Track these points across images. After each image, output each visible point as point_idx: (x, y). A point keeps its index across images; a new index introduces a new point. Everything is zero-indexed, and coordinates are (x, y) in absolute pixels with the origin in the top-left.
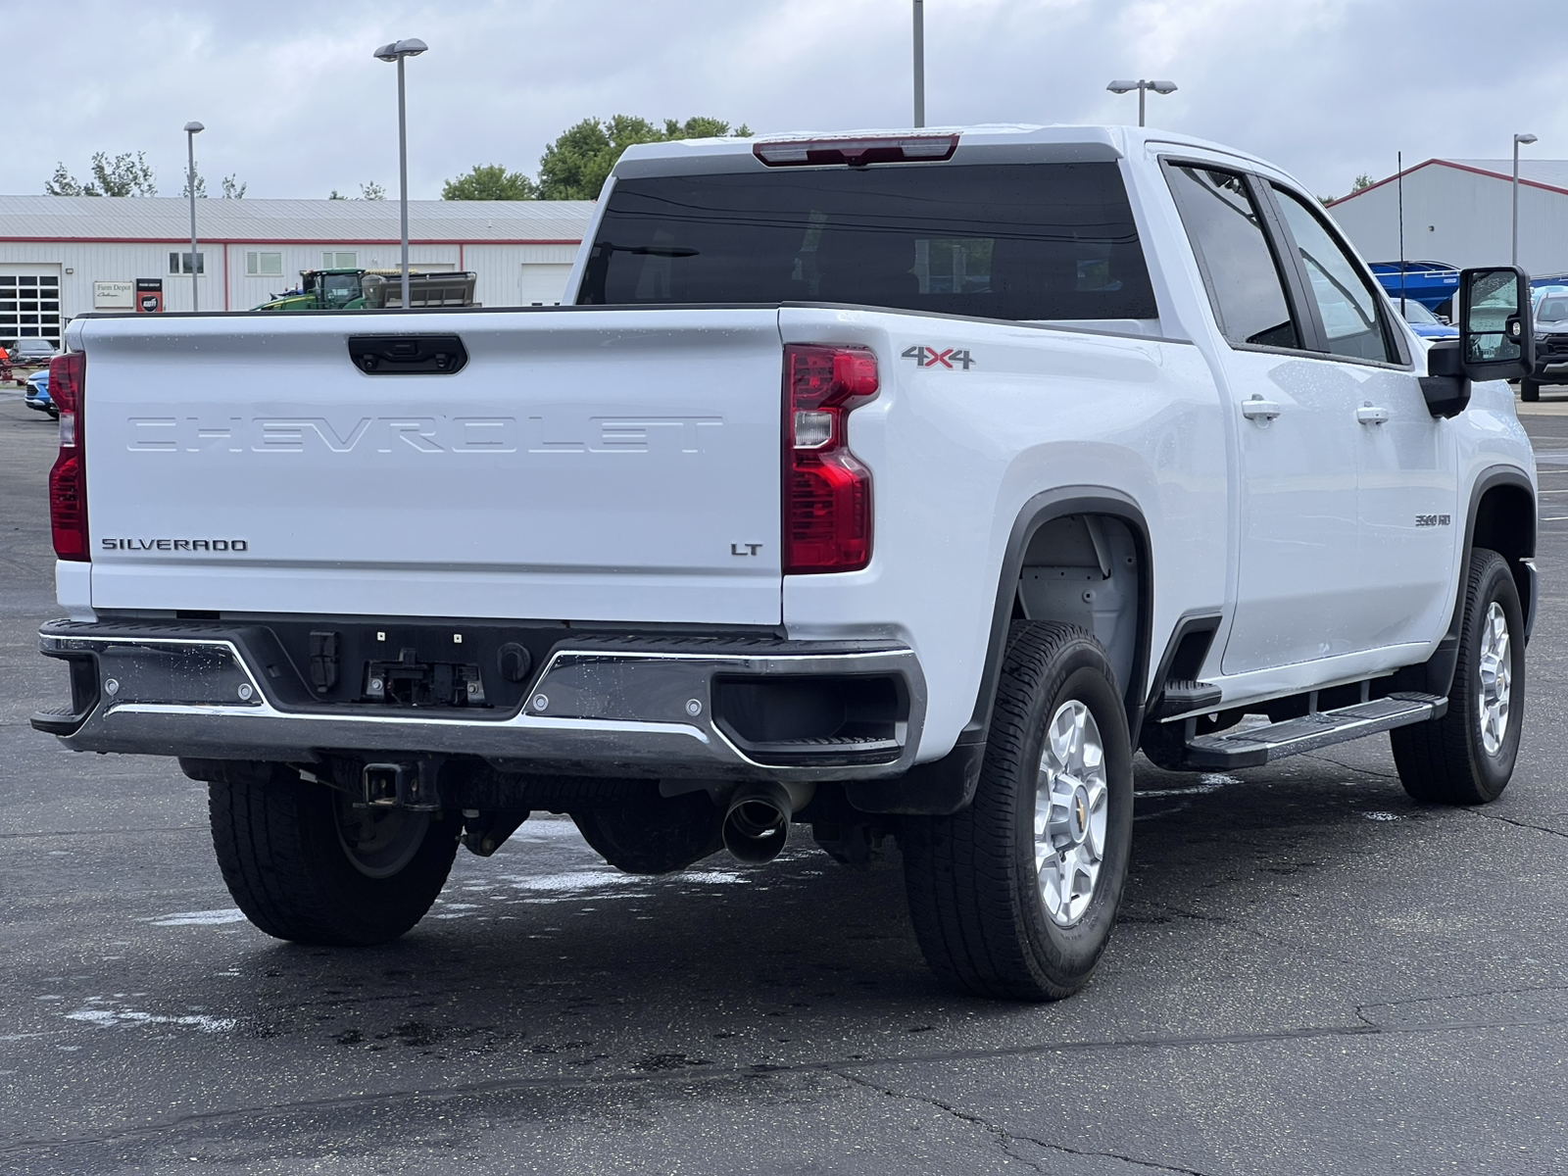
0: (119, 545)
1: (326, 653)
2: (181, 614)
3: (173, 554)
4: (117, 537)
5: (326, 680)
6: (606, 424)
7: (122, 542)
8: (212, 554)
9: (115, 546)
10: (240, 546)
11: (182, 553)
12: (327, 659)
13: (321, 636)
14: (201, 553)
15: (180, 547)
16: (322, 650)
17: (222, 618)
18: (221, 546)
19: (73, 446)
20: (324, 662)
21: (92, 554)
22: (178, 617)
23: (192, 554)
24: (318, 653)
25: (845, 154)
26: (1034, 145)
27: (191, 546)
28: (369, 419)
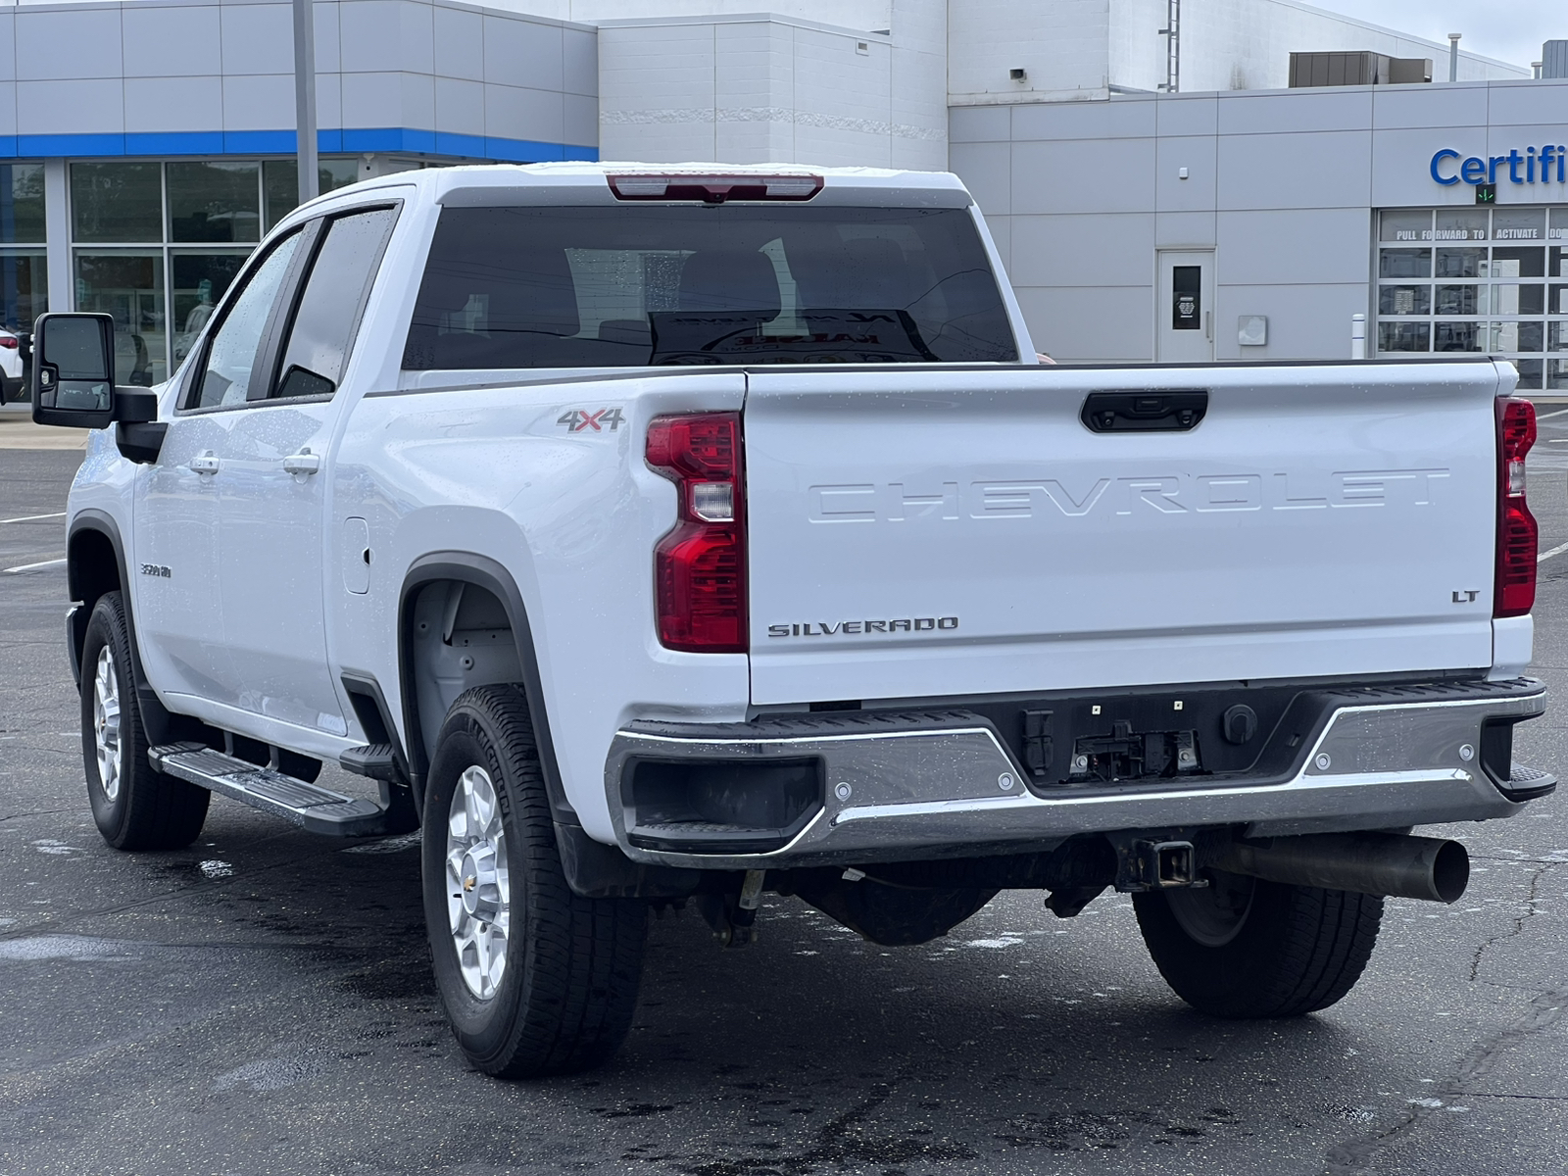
0: (791, 632)
1: (1045, 733)
2: (816, 707)
3: (864, 637)
4: (789, 622)
5: (1044, 763)
6: (1347, 479)
7: (796, 627)
8: (913, 634)
9: (787, 632)
10: (948, 624)
11: (875, 636)
12: (1045, 739)
13: (1041, 715)
14: (900, 634)
15: (872, 629)
16: (1042, 731)
17: (864, 707)
18: (925, 625)
19: (731, 520)
20: (1043, 742)
21: (753, 642)
22: (811, 710)
23: (889, 636)
24: (1037, 733)
25: (711, 191)
26: (899, 189)
27: (887, 628)
28: (1108, 479)
